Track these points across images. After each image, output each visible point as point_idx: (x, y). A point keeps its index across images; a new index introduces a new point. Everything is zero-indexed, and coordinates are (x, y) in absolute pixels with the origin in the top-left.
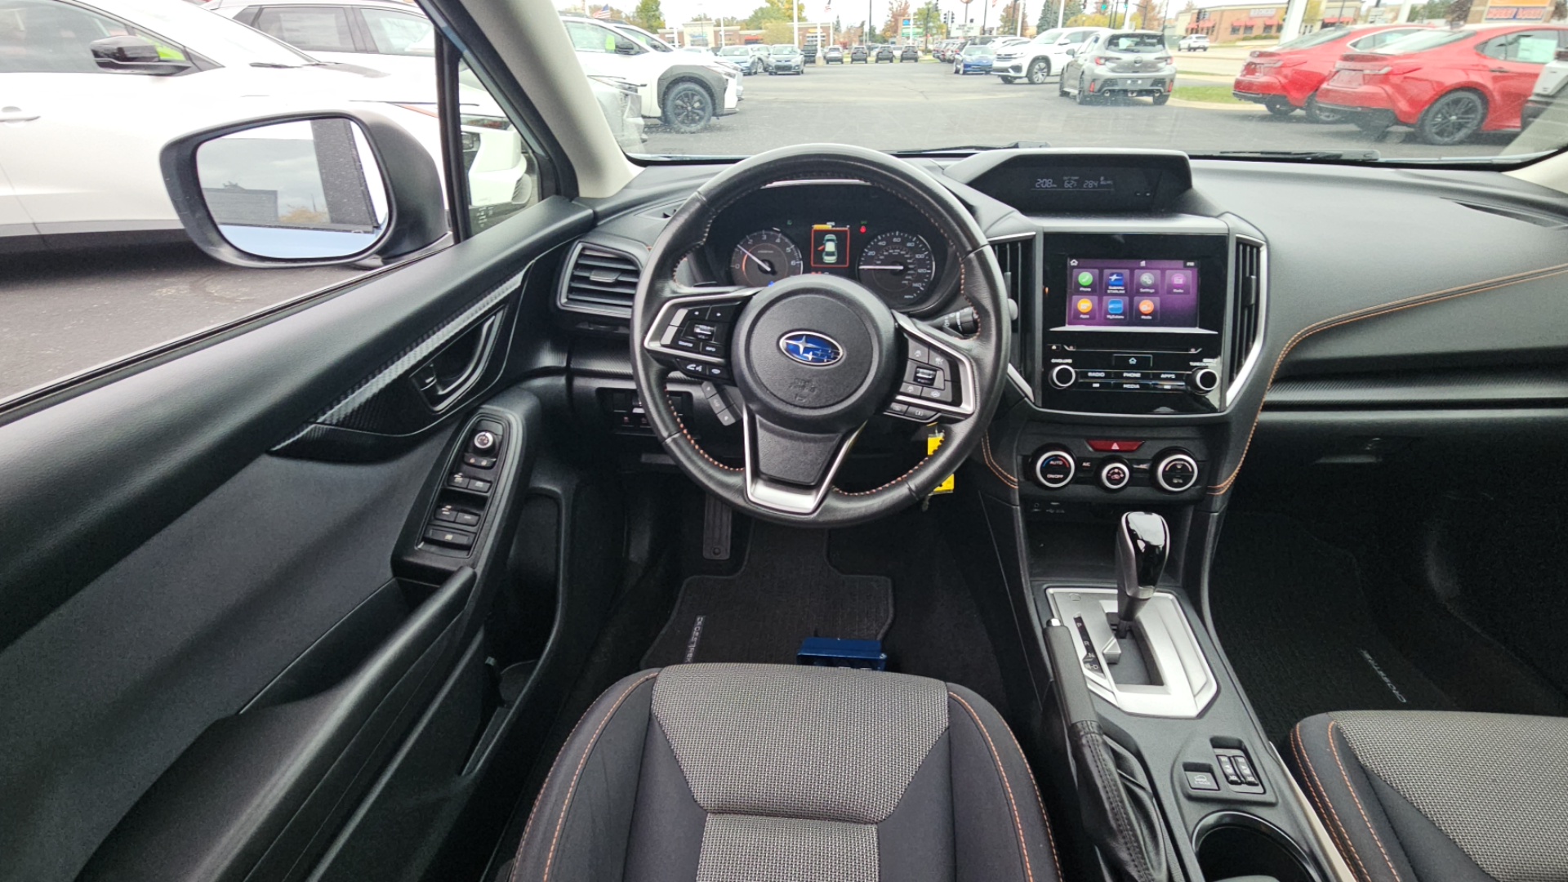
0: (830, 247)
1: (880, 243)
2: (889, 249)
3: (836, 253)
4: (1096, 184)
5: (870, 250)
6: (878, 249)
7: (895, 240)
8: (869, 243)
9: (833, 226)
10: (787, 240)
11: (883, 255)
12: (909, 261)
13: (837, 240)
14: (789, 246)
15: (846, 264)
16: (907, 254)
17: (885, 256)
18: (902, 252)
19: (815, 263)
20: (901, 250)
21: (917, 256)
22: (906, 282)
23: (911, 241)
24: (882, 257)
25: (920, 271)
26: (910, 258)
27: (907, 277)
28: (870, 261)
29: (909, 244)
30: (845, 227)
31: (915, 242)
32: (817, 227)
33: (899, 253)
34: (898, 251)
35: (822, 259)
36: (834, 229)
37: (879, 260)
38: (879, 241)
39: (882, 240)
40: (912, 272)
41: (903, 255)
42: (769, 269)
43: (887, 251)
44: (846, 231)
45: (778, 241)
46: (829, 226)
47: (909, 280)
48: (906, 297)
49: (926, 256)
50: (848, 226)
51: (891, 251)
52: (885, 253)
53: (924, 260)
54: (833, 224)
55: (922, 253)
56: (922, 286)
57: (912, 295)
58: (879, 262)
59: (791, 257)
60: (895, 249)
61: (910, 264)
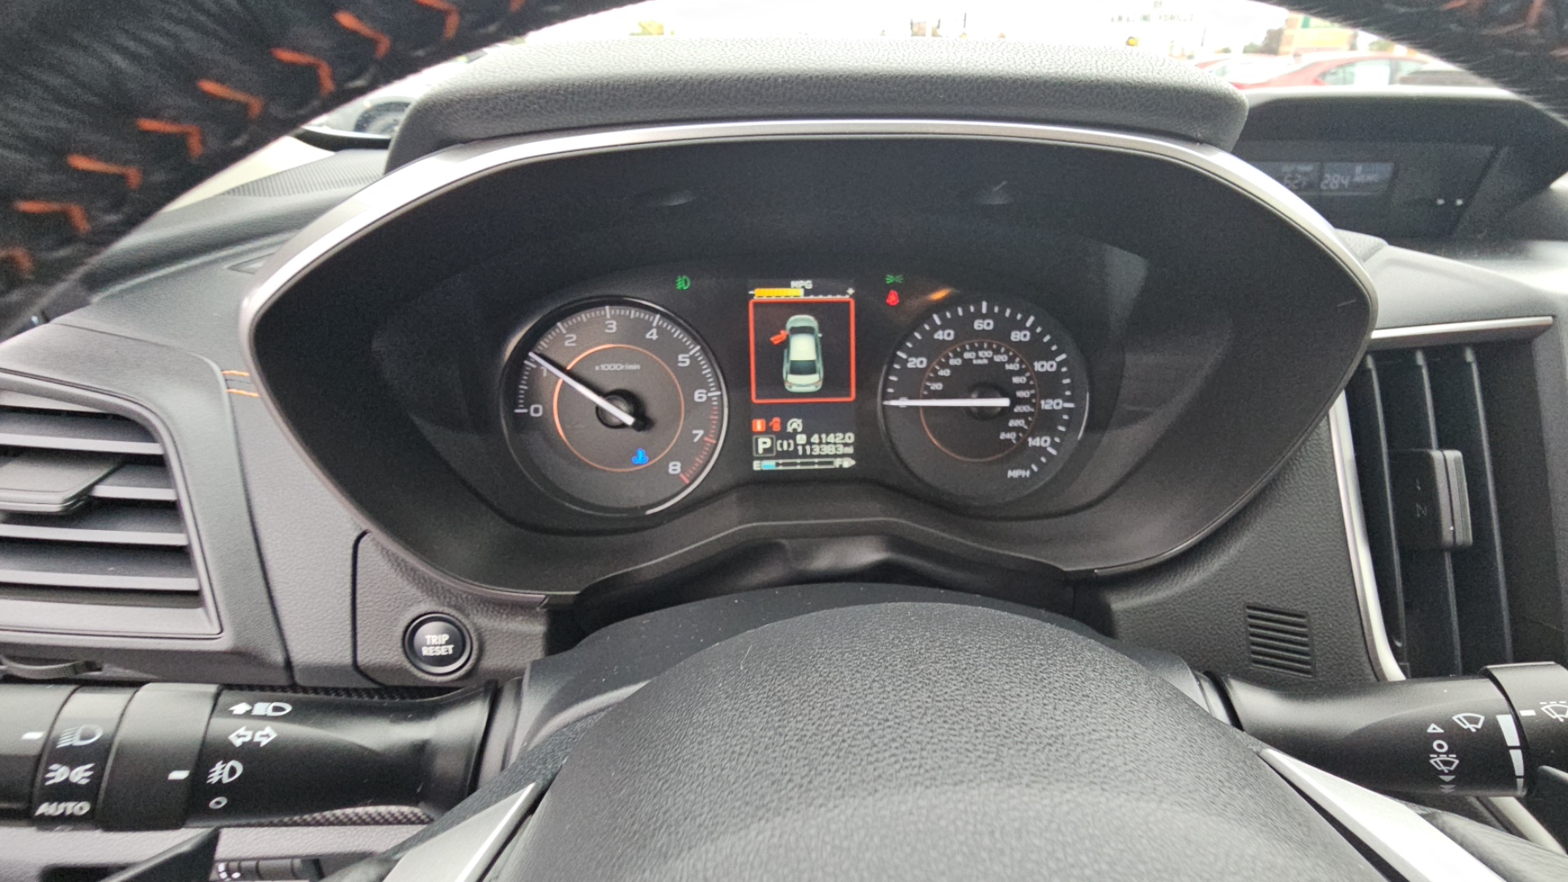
0: (803, 348)
1: (940, 335)
2: (965, 350)
3: (819, 366)
4: (1346, 182)
5: (912, 353)
6: (933, 350)
7: (979, 325)
8: (909, 336)
9: (807, 292)
10: (677, 333)
11: (945, 366)
12: (1016, 380)
13: (821, 330)
14: (686, 350)
15: (849, 395)
16: (1011, 360)
17: (953, 368)
18: (998, 358)
19: (758, 397)
20: (997, 352)
21: (1038, 366)
22: (1012, 436)
23: (1021, 326)
24: (946, 373)
25: (1047, 405)
26: (1020, 373)
27: (1012, 423)
28: (913, 385)
29: (1017, 336)
30: (844, 293)
31: (1032, 329)
32: (762, 294)
33: (991, 359)
34: (989, 354)
35: (781, 382)
36: (812, 298)
37: (938, 379)
38: (935, 328)
39: (943, 327)
40: (1026, 408)
41: (1002, 364)
42: (629, 420)
43: (957, 355)
44: (847, 303)
45: (653, 335)
46: (796, 290)
47: (1017, 429)
48: (1013, 474)
49: (1060, 365)
50: (851, 291)
51: (967, 355)
52: (953, 362)
53: (1057, 375)
54: (809, 284)
55: (1050, 356)
56: (1053, 445)
57: (1026, 467)
58: (938, 386)
59: (691, 377)
60: (981, 348)
61: (1021, 387)
